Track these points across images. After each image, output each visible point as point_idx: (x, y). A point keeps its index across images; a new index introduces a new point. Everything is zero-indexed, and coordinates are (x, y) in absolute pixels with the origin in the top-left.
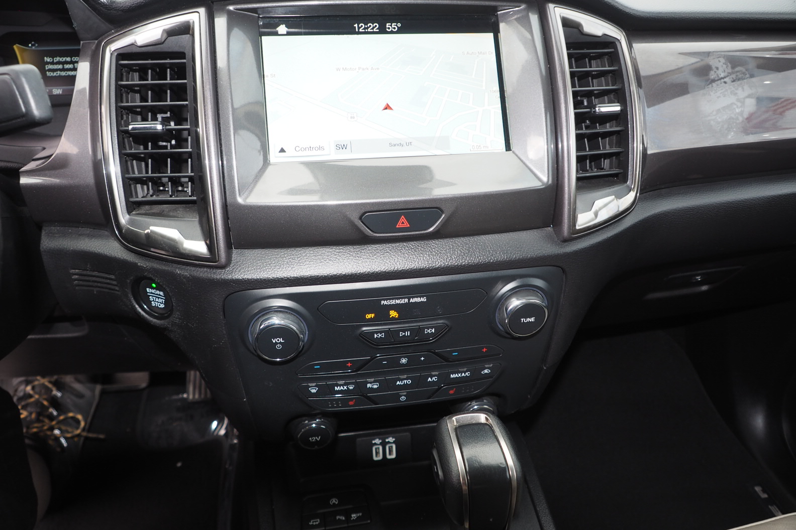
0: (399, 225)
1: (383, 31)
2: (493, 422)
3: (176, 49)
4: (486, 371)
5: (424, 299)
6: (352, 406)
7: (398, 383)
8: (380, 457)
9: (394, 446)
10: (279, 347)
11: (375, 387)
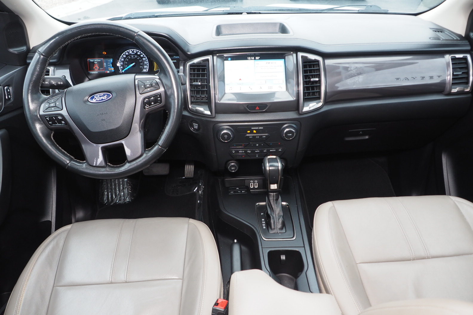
0: (256, 109)
1: (255, 59)
2: (278, 158)
3: (204, 65)
4: (280, 150)
5: (262, 128)
6: (243, 158)
7: (256, 151)
8: (253, 187)
9: (257, 183)
10: (226, 138)
11: (250, 152)
